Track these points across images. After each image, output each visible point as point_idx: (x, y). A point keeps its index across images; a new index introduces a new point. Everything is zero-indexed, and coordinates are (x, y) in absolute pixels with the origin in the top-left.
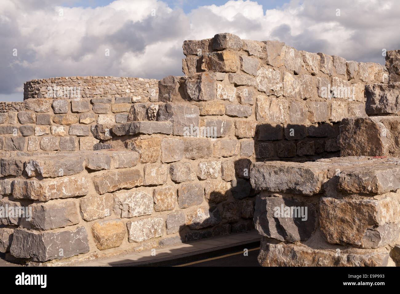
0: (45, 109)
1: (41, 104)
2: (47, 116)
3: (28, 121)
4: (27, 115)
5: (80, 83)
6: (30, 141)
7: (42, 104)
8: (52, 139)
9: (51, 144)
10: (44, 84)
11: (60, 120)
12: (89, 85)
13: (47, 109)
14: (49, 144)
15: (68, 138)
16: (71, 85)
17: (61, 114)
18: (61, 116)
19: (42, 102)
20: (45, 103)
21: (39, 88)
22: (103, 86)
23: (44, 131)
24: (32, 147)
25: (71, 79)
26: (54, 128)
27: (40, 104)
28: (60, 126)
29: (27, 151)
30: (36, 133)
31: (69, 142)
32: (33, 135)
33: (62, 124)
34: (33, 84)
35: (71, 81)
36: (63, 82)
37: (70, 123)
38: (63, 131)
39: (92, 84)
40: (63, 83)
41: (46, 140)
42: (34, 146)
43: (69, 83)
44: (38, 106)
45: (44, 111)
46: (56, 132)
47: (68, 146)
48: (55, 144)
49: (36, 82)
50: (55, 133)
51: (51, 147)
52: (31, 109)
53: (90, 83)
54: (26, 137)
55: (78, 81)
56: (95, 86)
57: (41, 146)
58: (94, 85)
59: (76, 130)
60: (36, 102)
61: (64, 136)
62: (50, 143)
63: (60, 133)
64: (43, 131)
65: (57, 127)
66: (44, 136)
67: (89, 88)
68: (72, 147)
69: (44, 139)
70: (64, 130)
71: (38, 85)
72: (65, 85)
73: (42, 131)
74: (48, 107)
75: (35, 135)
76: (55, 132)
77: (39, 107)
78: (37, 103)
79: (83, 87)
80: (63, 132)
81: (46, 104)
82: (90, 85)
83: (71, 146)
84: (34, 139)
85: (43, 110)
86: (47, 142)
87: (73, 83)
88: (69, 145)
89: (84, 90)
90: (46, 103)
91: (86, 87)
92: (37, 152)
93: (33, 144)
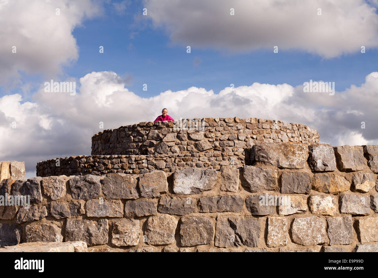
0: (299, 162)
1: (291, 153)
2: (304, 177)
3: (265, 186)
4: (265, 174)
5: (239, 129)
6: (272, 226)
7: (294, 153)
8: (313, 222)
9: (313, 231)
10: (171, 129)
11: (326, 184)
12: (253, 132)
13: (302, 164)
14: (309, 231)
15: (340, 219)
16: (226, 132)
17: (325, 174)
18: (327, 177)
19: (293, 148)
20: (298, 150)
21: (161, 136)
22: (274, 135)
23: (299, 206)
24: (276, 237)
25: (226, 122)
26: (316, 199)
27: (288, 153)
28: (327, 196)
29: (266, 247)
30: (281, 211)
31: (343, 226)
32: (276, 214)
33: (329, 193)
34: (142, 129)
35: (225, 125)
36: (210, 126)
37: (340, 190)
38: (331, 205)
39: (258, 131)
40: (210, 128)
41: (303, 223)
42: (279, 236)
43: (221, 129)
44: (283, 156)
45: (297, 167)
46: (320, 208)
47: (342, 235)
48: (320, 231)
49: (150, 127)
50: (318, 210)
51: (314, 238)
52: (272, 162)
53: (254, 130)
54: (260, 218)
55: (237, 126)
56: (262, 135)
57: (294, 237)
58: (261, 132)
59: (352, 204)
60: (281, 149)
61: (333, 215)
62: (311, 229)
63: (327, 209)
64: (296, 205)
65: (323, 197)
66: (297, 215)
67: (255, 137)
68: (349, 236)
69: (300, 221)
70: (333, 204)
71: (156, 131)
72: (213, 130)
73: (294, 205)
74: (303, 158)
75: (281, 213)
76: (318, 207)
77: (287, 158)
78: (283, 151)
79: (245, 135)
80: (332, 208)
81: (300, 152)
82: (255, 132)
83: (346, 234)
84: (280, 221)
85: (295, 163)
86: (305, 227)
87: (229, 127)
88: (344, 233)
89: (247, 140)
90: (301, 150)
91: (249, 136)
92: (286, 247)
93: (278, 233)
